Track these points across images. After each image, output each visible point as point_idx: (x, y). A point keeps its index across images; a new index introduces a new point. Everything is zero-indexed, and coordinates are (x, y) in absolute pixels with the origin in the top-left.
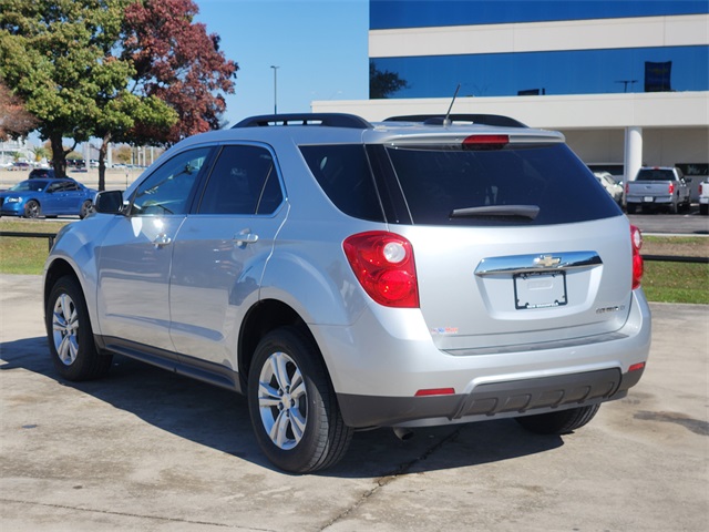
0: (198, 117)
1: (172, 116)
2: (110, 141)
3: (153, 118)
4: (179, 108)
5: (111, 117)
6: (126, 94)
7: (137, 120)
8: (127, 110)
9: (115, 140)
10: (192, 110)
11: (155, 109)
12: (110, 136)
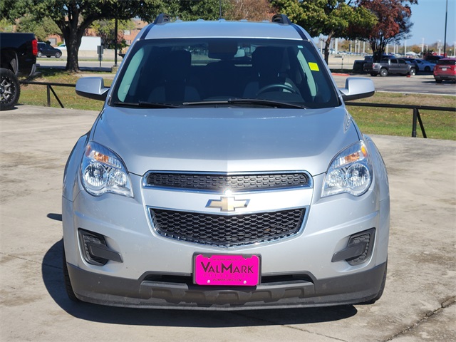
0: (392, 20)
1: (374, 20)
2: (333, 36)
3: (361, 21)
4: (380, 14)
5: (334, 21)
6: (344, 6)
7: (350, 23)
8: (344, 16)
9: (336, 36)
10: (388, 15)
11: (363, 15)
12: (333, 33)
